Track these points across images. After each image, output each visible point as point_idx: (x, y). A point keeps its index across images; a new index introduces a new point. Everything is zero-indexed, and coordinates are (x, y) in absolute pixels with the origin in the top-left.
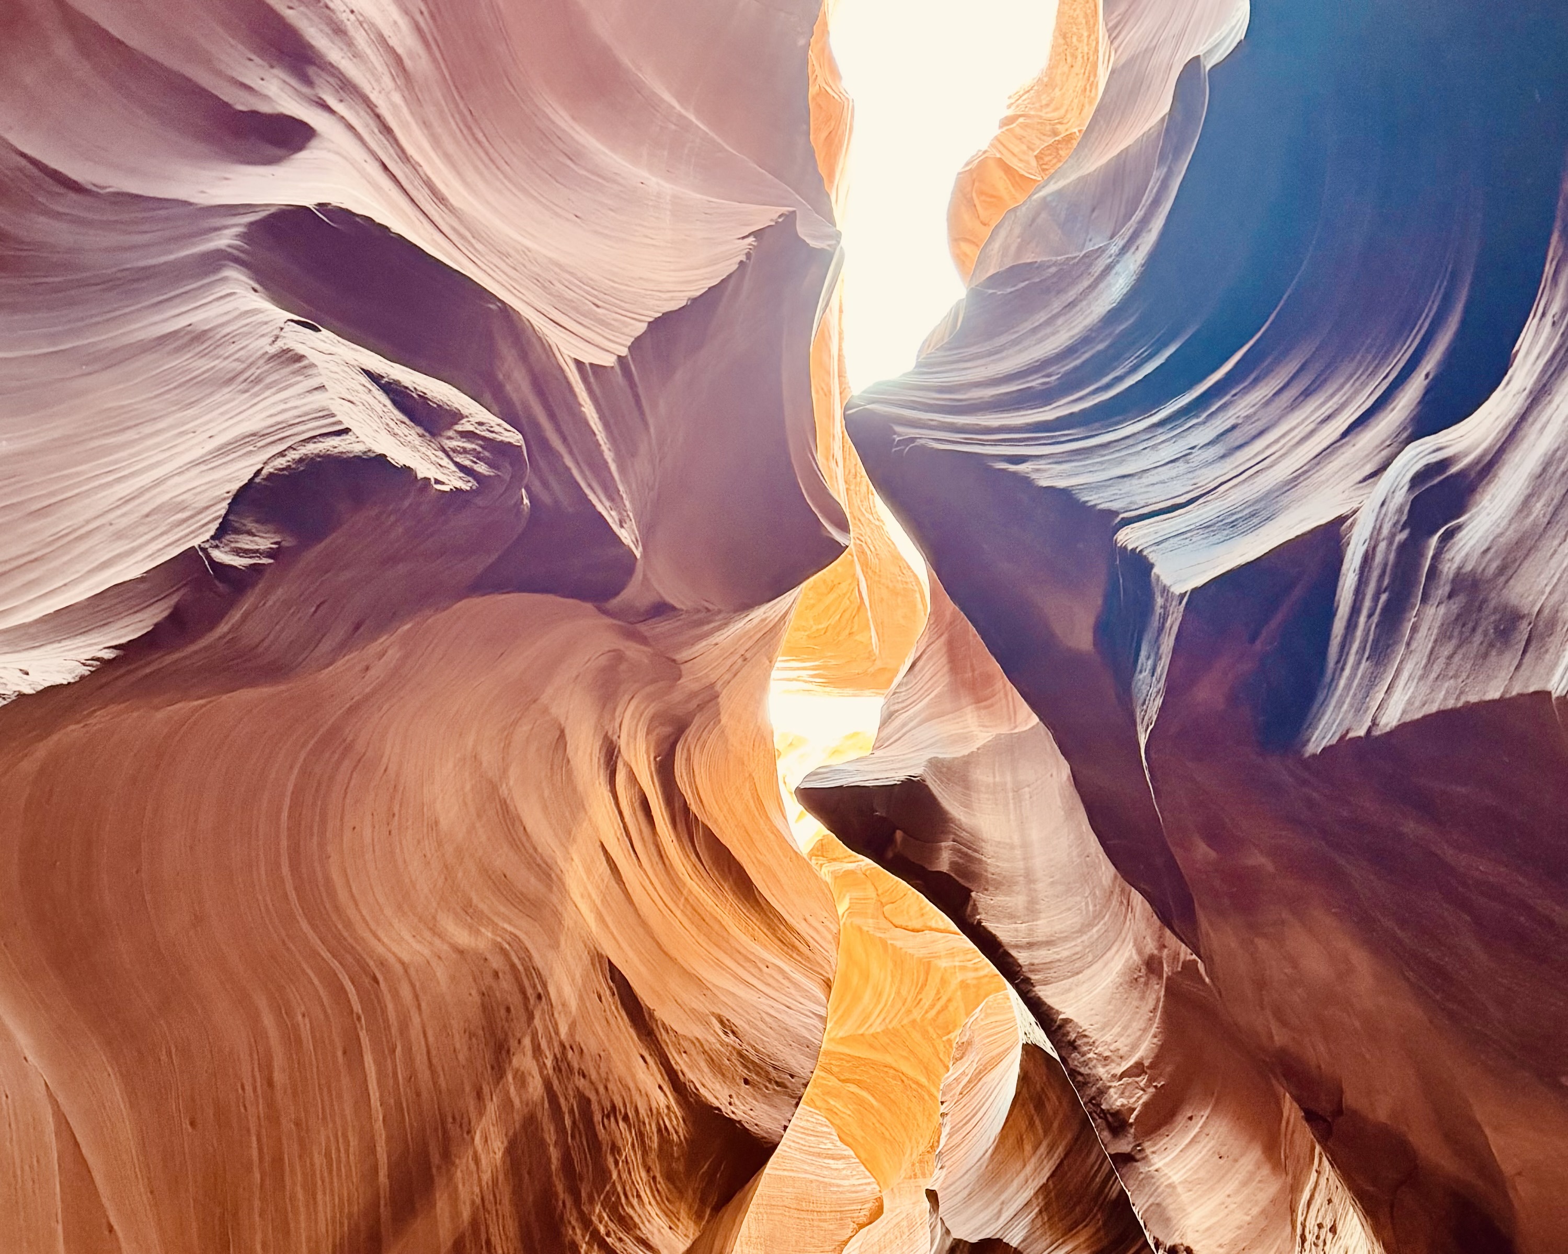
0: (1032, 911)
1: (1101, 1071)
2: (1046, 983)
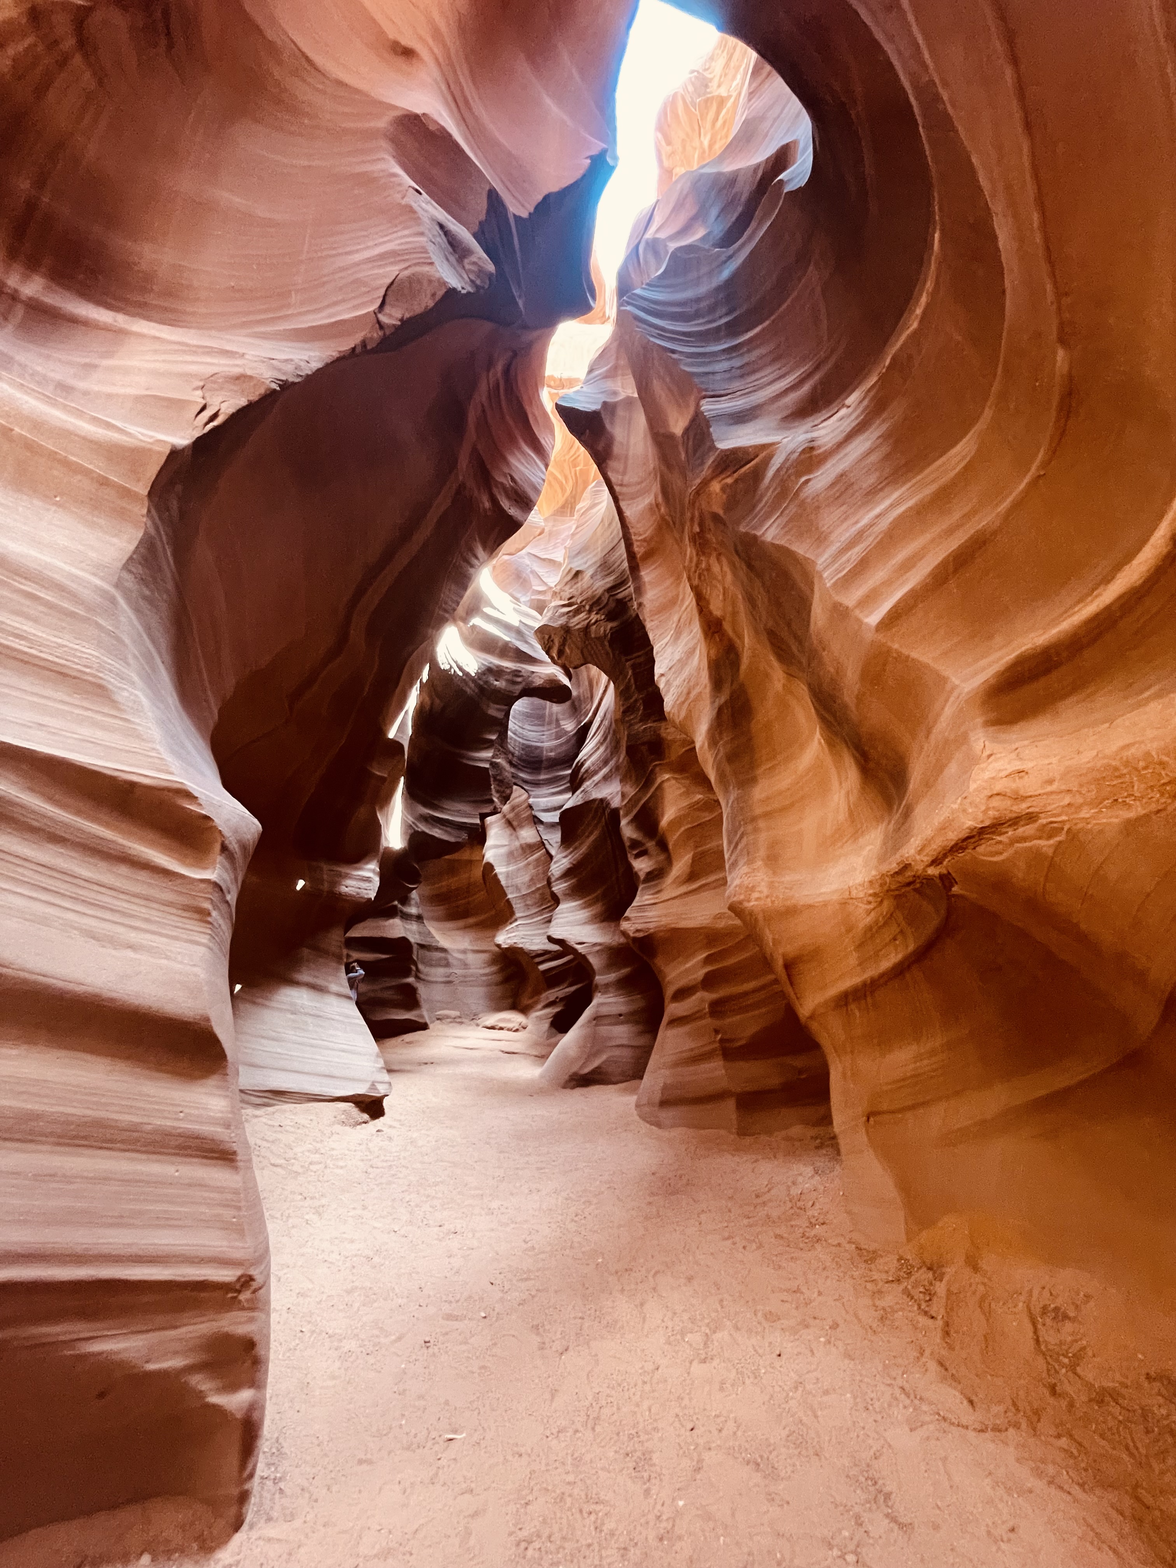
0: (624, 473)
1: (633, 537)
2: (623, 500)
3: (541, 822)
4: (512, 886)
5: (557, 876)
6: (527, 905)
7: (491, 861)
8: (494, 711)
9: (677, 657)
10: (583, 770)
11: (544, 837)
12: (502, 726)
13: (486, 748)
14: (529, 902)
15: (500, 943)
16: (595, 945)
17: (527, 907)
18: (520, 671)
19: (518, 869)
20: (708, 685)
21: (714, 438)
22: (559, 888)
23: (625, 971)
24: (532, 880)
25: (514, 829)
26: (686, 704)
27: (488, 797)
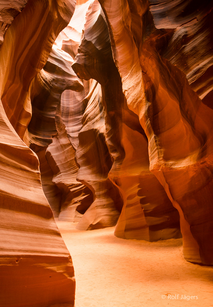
3: (71, 137)
4: (58, 160)
5: (79, 157)
6: (64, 168)
7: (50, 151)
8: (55, 96)
9: (132, 85)
10: (87, 118)
11: (72, 143)
12: (58, 101)
13: (53, 111)
14: (65, 166)
15: (55, 182)
16: (94, 182)
17: (65, 168)
18: (65, 80)
19: (60, 154)
20: (144, 98)
21: (155, 24)
22: (79, 162)
23: (106, 190)
24: (66, 158)
25: (58, 139)
26: (136, 104)
27: (55, 129)
